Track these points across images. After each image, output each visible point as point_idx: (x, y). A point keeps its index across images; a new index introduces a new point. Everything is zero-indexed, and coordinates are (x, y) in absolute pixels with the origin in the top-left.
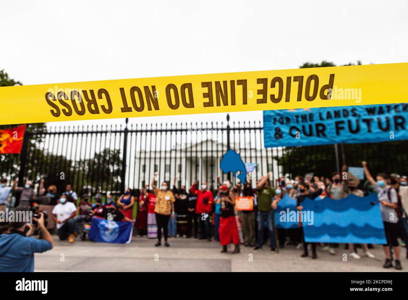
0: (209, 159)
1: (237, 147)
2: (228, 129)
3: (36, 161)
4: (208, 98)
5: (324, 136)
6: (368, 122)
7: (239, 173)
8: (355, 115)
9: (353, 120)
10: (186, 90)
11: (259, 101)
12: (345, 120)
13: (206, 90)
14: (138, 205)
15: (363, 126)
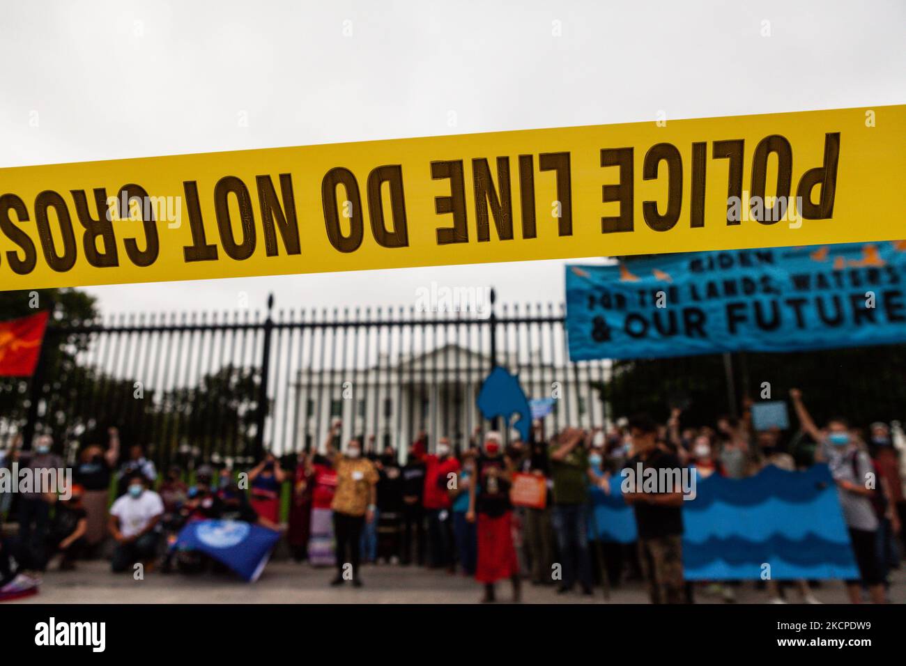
0: (452, 389)
1: (512, 362)
2: (493, 321)
3: (73, 393)
4: (451, 215)
5: (703, 335)
6: (797, 304)
7: (515, 417)
8: (768, 290)
9: (765, 299)
10: (386, 187)
11: (610, 225)
12: (748, 300)
13: (444, 187)
14: (293, 491)
15: (788, 313)
